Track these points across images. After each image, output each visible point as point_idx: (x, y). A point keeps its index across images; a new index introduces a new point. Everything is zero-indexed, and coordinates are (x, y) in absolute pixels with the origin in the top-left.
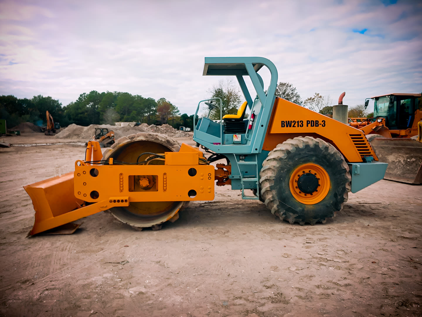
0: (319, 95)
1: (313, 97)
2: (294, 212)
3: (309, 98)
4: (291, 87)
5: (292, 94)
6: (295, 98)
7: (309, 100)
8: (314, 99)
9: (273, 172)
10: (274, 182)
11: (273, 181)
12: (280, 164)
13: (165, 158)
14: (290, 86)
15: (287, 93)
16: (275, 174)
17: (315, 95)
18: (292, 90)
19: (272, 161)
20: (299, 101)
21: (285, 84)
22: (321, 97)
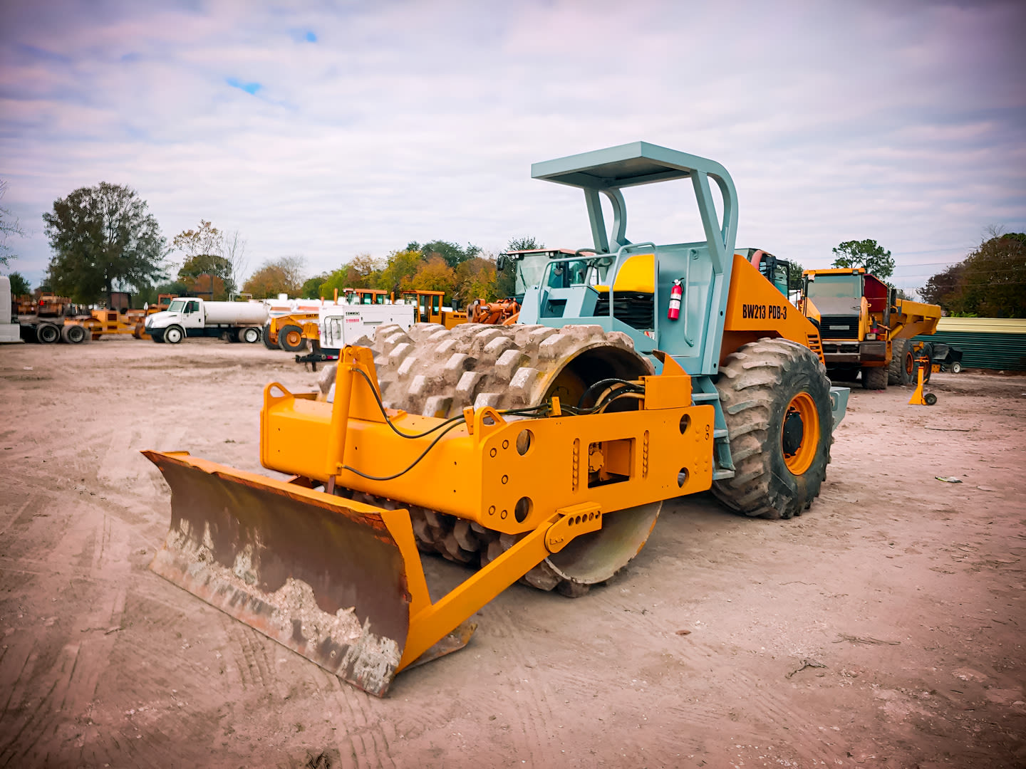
0: (212, 227)
1: (196, 230)
2: (788, 493)
3: (186, 232)
4: (134, 199)
5: (136, 215)
6: (144, 228)
7: (186, 235)
8: (198, 234)
9: (764, 413)
10: (767, 435)
11: (766, 432)
12: (776, 396)
13: (644, 393)
14: (132, 195)
15: (122, 211)
16: (769, 418)
17: (202, 226)
18: (136, 207)
19: (757, 392)
20: (157, 237)
21: (115, 188)
22: (214, 231)
